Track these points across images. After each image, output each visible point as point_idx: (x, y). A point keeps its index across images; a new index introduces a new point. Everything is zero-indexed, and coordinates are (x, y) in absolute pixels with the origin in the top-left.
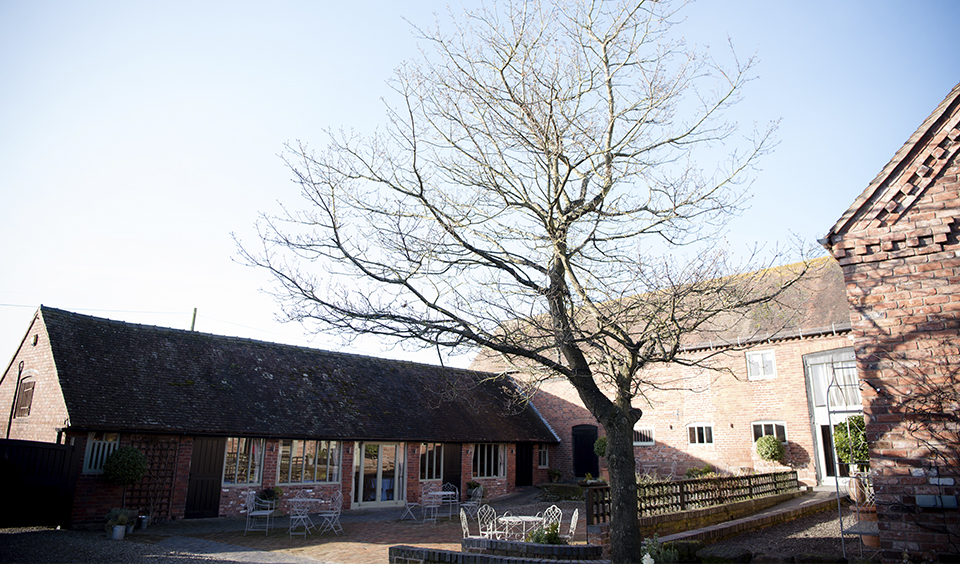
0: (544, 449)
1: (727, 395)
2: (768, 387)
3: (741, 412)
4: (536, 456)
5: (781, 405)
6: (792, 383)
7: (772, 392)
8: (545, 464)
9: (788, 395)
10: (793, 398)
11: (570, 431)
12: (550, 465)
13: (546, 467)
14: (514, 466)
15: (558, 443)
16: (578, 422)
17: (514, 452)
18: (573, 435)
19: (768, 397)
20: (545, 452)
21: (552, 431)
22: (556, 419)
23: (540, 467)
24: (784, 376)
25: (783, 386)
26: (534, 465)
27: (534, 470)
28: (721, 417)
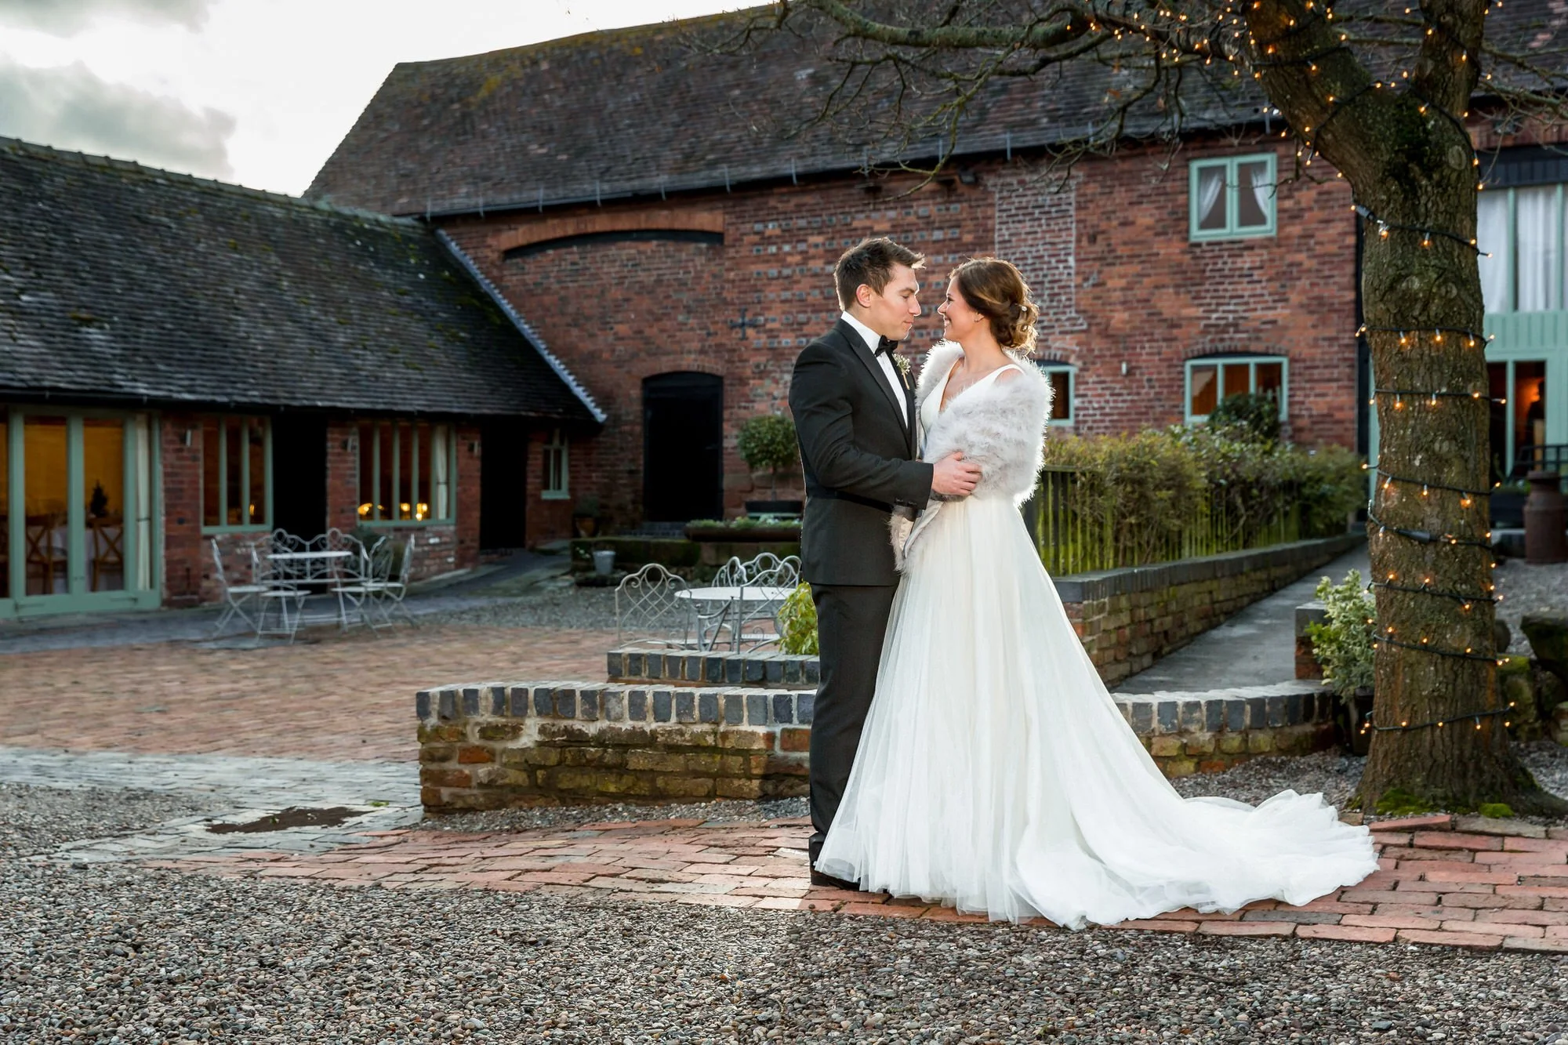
0: (556, 443)
1: (1123, 282)
2: (1246, 261)
3: (1159, 333)
4: (535, 463)
5: (1281, 313)
6: (1319, 249)
7: (1256, 276)
8: (559, 487)
9: (1304, 283)
10: (1316, 291)
11: (636, 393)
12: (572, 490)
13: (563, 495)
14: (476, 490)
15: (599, 427)
16: (665, 365)
17: (477, 450)
18: (648, 402)
19: (1244, 289)
20: (558, 454)
21: (579, 392)
22: (593, 357)
23: (547, 495)
24: (1295, 230)
25: (1289, 258)
26: (530, 487)
27: (530, 504)
28: (1097, 345)
